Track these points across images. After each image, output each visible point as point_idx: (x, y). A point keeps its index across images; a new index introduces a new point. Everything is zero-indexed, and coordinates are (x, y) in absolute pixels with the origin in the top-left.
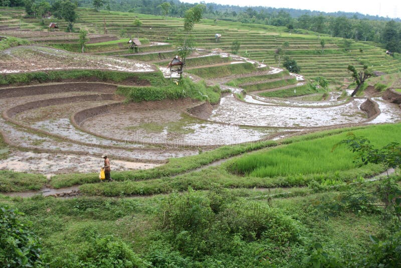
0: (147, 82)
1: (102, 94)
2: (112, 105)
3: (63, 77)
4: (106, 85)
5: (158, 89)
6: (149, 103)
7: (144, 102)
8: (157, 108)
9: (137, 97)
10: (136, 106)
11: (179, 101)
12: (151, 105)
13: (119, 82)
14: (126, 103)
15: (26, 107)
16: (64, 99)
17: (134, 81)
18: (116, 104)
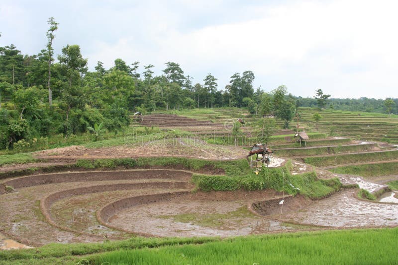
0: (222, 171)
1: (176, 182)
2: (177, 193)
3: (151, 164)
4: (185, 173)
5: (230, 178)
6: (218, 193)
7: (213, 192)
8: (226, 199)
9: (206, 186)
10: (204, 195)
11: (255, 193)
12: (219, 195)
13: (197, 171)
14: (194, 192)
15: (89, 191)
16: (134, 185)
17: (211, 169)
18: (183, 193)
